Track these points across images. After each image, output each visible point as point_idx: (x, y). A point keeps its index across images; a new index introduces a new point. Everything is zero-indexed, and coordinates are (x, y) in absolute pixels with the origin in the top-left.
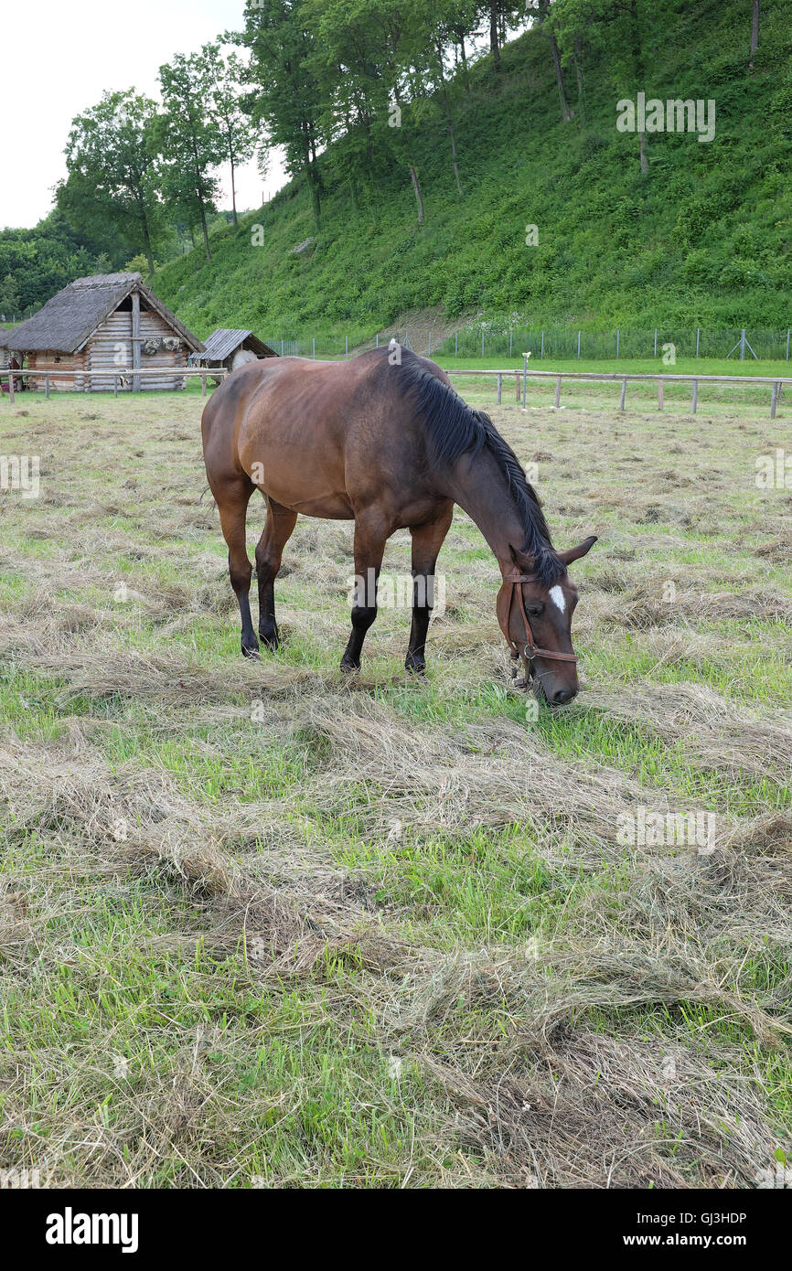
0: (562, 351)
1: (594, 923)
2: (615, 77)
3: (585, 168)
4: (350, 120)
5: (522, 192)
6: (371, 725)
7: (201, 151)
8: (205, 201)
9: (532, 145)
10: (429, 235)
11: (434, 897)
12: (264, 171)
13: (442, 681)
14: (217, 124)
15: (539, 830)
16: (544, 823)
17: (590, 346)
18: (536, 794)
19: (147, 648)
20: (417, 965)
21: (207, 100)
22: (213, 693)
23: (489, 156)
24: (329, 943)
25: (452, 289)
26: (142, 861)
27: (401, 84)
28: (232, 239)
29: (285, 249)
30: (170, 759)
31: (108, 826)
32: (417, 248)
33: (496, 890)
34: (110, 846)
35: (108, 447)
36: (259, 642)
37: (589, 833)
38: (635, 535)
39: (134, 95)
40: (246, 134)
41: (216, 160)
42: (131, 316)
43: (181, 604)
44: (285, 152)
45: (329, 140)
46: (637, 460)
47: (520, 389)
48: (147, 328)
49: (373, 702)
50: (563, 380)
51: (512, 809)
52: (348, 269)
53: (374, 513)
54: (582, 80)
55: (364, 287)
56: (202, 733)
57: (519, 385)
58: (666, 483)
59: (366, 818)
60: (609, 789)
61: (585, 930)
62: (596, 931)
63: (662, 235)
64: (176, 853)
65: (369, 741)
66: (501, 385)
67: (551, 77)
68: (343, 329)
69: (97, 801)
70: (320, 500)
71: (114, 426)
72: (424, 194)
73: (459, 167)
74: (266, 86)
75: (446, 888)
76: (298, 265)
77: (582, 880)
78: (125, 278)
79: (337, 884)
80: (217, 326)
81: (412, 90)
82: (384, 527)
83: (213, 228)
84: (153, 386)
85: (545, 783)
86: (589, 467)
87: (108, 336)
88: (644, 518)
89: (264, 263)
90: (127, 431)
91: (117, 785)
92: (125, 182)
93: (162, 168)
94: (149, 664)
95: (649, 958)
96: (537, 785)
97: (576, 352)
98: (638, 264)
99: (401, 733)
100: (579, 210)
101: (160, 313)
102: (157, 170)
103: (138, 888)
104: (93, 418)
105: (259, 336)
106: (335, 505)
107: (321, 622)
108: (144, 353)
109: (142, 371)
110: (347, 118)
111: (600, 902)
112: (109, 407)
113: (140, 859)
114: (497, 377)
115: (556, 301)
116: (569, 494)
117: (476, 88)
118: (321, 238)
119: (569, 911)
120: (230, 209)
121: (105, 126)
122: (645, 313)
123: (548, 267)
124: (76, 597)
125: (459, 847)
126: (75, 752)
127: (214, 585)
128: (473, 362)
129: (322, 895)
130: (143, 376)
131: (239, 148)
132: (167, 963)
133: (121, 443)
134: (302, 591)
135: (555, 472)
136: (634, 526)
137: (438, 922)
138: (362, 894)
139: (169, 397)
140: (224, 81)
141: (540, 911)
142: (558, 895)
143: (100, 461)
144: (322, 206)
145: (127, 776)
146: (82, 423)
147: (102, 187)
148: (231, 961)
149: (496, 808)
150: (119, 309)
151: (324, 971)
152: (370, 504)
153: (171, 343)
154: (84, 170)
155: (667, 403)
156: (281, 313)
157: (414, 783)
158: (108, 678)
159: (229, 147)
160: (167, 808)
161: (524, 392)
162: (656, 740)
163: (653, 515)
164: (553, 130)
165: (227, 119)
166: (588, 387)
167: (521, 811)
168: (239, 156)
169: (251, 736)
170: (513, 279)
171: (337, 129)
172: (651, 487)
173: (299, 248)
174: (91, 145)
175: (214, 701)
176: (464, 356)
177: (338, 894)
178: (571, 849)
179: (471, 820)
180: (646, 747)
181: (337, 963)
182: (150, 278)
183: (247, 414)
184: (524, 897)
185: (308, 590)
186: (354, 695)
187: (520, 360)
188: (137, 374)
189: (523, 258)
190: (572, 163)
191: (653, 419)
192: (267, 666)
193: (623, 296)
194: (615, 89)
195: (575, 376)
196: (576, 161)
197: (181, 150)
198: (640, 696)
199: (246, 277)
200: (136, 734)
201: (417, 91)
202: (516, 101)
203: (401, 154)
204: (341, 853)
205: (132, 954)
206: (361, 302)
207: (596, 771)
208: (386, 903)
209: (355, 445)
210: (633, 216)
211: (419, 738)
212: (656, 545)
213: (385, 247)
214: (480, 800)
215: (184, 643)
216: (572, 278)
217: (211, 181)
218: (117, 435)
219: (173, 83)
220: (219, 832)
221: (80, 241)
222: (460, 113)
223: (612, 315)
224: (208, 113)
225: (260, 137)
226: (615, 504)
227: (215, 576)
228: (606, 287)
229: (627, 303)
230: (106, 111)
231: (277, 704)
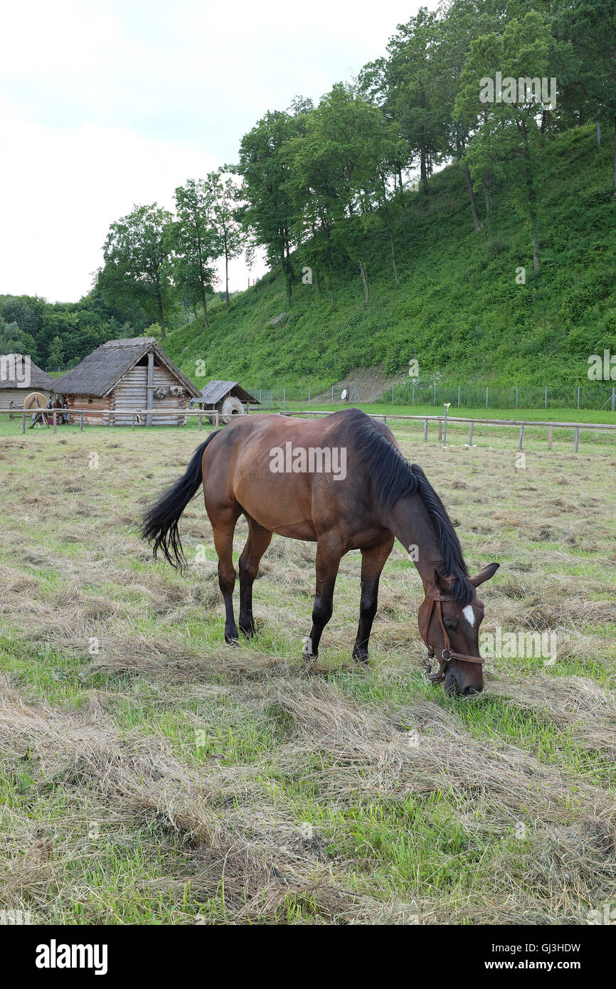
0: (474, 402)
1: (503, 881)
2: (514, 200)
3: (492, 266)
4: (316, 228)
5: (445, 281)
6: (325, 705)
7: (204, 249)
8: (205, 285)
9: (452, 248)
10: (373, 313)
11: (374, 852)
12: (250, 263)
13: (381, 669)
14: (216, 229)
15: (458, 797)
16: (462, 792)
17: (495, 398)
18: (455, 767)
19: (150, 633)
20: (360, 912)
21: (209, 212)
22: (202, 674)
23: (419, 256)
24: (290, 890)
25: (390, 353)
26: (143, 814)
27: (354, 202)
28: (225, 313)
29: (264, 321)
30: (168, 727)
31: (117, 783)
32: (364, 322)
33: (424, 848)
34: (118, 800)
35: (126, 470)
36: (239, 631)
37: (497, 802)
38: (532, 550)
39: (156, 208)
40: (238, 236)
41: (215, 255)
42: (147, 370)
43: (179, 598)
44: (266, 250)
45: (299, 242)
46: (532, 489)
47: (442, 430)
48: (159, 379)
49: (327, 685)
50: (475, 424)
51: (436, 779)
52: (311, 336)
53: (332, 537)
54: (489, 202)
55: (323, 351)
56: (193, 706)
57: (441, 427)
58: (556, 509)
59: (320, 782)
60: (513, 765)
61: (496, 887)
62: (505, 888)
63: (550, 316)
64: (171, 809)
65: (323, 718)
66: (427, 427)
67: (466, 199)
68: (306, 382)
69: (109, 762)
70: (294, 525)
71: (131, 453)
72: (370, 282)
73: (396, 263)
74: (253, 202)
75: (383, 845)
76: (274, 333)
77: (492, 843)
78: (143, 341)
79: (297, 839)
80: (211, 377)
81: (362, 207)
82: (339, 548)
83: (211, 304)
84: (161, 423)
85: (462, 758)
86: (495, 495)
87: (129, 384)
88: (538, 537)
89: (248, 332)
90: (141, 458)
91: (125, 748)
92: (146, 270)
93: (174, 261)
94: (153, 648)
95: (549, 916)
96: (457, 760)
97: (485, 402)
98: (532, 337)
99: (349, 713)
100: (487, 296)
101: (169, 368)
102: (171, 262)
103: (139, 837)
104: (115, 447)
105: (243, 386)
106: (305, 529)
107: (287, 617)
108: (155, 397)
109: (154, 411)
110: (313, 227)
111: (508, 864)
112: (129, 439)
113: (143, 812)
114: (424, 421)
115: (469, 364)
116: (480, 515)
117: (409, 206)
118: (292, 313)
119: (483, 869)
120: (224, 290)
121: (134, 230)
122: (538, 374)
123: (463, 338)
124: (98, 590)
125: (394, 810)
126: (94, 718)
127: (204, 584)
128: (406, 409)
129: (285, 848)
130: (154, 415)
131: (232, 247)
132: (161, 904)
133: (136, 467)
134: (272, 590)
135: (469, 498)
136: (530, 544)
137: (377, 874)
138: (316, 847)
139: (174, 430)
140: (222, 198)
141: (459, 868)
142: (473, 855)
143: (119, 481)
144: (293, 290)
145: (134, 740)
146: (107, 451)
147: (129, 274)
148: (211, 904)
149: (423, 778)
150: (137, 365)
151: (285, 914)
152: (329, 530)
153: (176, 390)
154: (116, 262)
155: (555, 444)
156: (260, 368)
157: (359, 755)
158: (121, 659)
159: (225, 246)
160: (164, 769)
161: (445, 433)
162: (551, 724)
163: (546, 535)
164: (468, 237)
165: (224, 226)
166: (494, 430)
167: (444, 781)
168: (232, 252)
169: (231, 710)
170: (437, 347)
171: (306, 234)
172: (543, 512)
173: (275, 321)
174: (122, 243)
175: (202, 680)
176: (399, 404)
177: (297, 847)
178: (484, 815)
179: (404, 787)
180: (543, 730)
181: (296, 907)
182: (162, 340)
183: (240, 458)
184: (446, 856)
185: (278, 590)
186: (312, 679)
187: (442, 408)
188: (149, 414)
189: (444, 331)
190: (481, 262)
191: (545, 456)
192: (245, 653)
193: (520, 361)
194: (514, 209)
195: (484, 422)
196: (485, 260)
197: (189, 248)
198: (537, 688)
199: (234, 341)
200: (141, 706)
201: (366, 207)
202: (440, 215)
203: (352, 252)
204: (300, 812)
205: (133, 894)
206: (321, 361)
207: (503, 749)
208: (336, 856)
209: (320, 484)
210: (528, 301)
211: (363, 716)
212: (548, 560)
213: (341, 320)
214: (411, 771)
215: (181, 630)
216: (482, 346)
217: (210, 270)
218: (133, 461)
219: (185, 199)
220: (205, 792)
221: (110, 313)
222: (398, 223)
223: (513, 375)
224: (210, 221)
225: (248, 239)
226: (516, 525)
227: (206, 576)
228: (508, 354)
229: (524, 366)
230: (135, 218)
231: (252, 683)
